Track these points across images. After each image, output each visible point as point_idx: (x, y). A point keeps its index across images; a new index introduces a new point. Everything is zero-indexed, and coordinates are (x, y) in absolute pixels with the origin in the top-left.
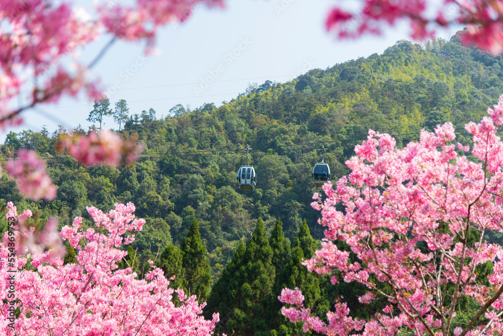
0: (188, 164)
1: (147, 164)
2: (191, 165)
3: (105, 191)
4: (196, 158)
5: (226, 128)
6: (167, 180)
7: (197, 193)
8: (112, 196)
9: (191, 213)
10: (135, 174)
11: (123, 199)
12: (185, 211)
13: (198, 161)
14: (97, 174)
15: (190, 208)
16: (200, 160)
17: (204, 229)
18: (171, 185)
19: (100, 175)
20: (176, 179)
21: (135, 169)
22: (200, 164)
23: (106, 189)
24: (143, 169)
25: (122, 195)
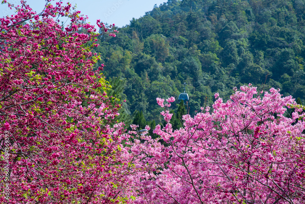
0: (276, 39)
1: (242, 41)
2: (278, 40)
3: (215, 64)
4: (282, 34)
5: (294, 7)
6: (262, 53)
7: (290, 63)
8: (221, 68)
9: (287, 79)
10: (236, 49)
11: (230, 69)
12: (283, 78)
13: (284, 37)
14: (205, 50)
15: (286, 76)
16: (285, 36)
17: (303, 92)
18: (264, 57)
19: (207, 51)
20: (268, 52)
21: (235, 46)
22: (285, 39)
23: (215, 62)
24: (240, 45)
25: (229, 67)
